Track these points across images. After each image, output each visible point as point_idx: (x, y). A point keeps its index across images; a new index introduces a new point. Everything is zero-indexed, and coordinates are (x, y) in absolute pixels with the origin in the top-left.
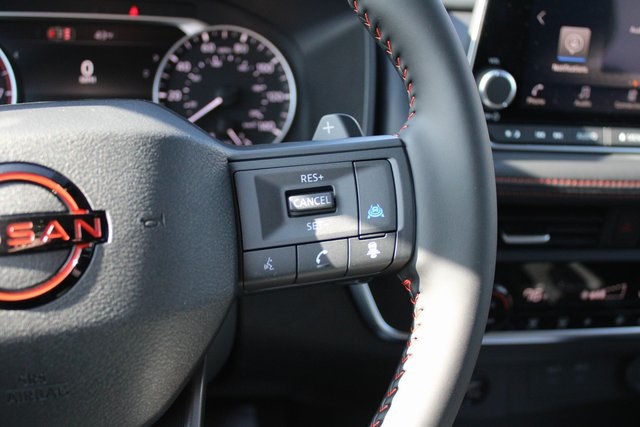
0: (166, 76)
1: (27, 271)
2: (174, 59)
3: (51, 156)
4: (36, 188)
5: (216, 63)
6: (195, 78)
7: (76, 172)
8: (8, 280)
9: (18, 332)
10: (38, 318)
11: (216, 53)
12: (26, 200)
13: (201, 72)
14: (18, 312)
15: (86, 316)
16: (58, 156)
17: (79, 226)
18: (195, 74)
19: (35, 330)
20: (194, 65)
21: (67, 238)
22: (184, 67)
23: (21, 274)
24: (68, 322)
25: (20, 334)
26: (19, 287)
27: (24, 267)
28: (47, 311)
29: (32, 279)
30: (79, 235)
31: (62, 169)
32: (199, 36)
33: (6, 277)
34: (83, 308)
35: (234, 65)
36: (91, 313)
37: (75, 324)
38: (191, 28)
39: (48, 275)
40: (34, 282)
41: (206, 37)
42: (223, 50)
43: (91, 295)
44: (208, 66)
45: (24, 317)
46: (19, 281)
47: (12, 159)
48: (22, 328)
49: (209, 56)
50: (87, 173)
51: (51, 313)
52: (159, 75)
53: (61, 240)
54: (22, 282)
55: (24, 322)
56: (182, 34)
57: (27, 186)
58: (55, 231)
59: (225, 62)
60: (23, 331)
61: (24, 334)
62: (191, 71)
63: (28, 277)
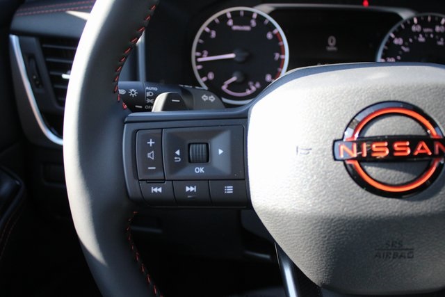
0: (386, 48)
1: (402, 173)
2: (393, 36)
3: (417, 98)
4: (409, 119)
5: (421, 39)
6: (406, 49)
7: (434, 110)
8: (389, 178)
9: (393, 212)
10: (406, 205)
11: (422, 32)
12: (402, 127)
13: (410, 45)
14: (394, 200)
15: (436, 207)
16: (421, 99)
17: (437, 146)
18: (405, 46)
19: (404, 212)
20: (405, 40)
21: (430, 153)
22: (399, 41)
23: (398, 175)
24: (425, 209)
25: (393, 214)
26: (396, 183)
27: (400, 171)
28: (412, 200)
29: (404, 179)
30: (437, 152)
31: (425, 107)
32: (412, 20)
33: (388, 176)
34: (435, 201)
35: (435, 40)
36: (440, 205)
37: (429, 211)
38: (405, 14)
39: (415, 177)
40: (405, 181)
41: (415, 21)
42: (426, 30)
43: (441, 193)
44: (416, 41)
45: (398, 203)
46: (396, 179)
47: (392, 99)
48: (395, 210)
49: (417, 34)
50: (440, 111)
51: (415, 203)
52: (383, 46)
53: (426, 155)
54: (398, 180)
55: (397, 206)
56: (400, 18)
57: (403, 118)
58: (422, 148)
59: (428, 39)
60: (396, 212)
61: (397, 214)
62: (404, 45)
63: (402, 177)
